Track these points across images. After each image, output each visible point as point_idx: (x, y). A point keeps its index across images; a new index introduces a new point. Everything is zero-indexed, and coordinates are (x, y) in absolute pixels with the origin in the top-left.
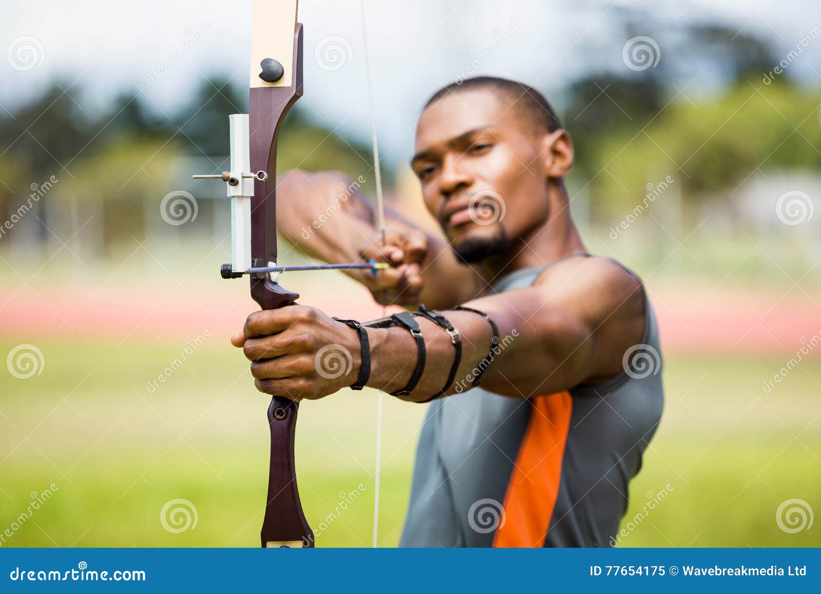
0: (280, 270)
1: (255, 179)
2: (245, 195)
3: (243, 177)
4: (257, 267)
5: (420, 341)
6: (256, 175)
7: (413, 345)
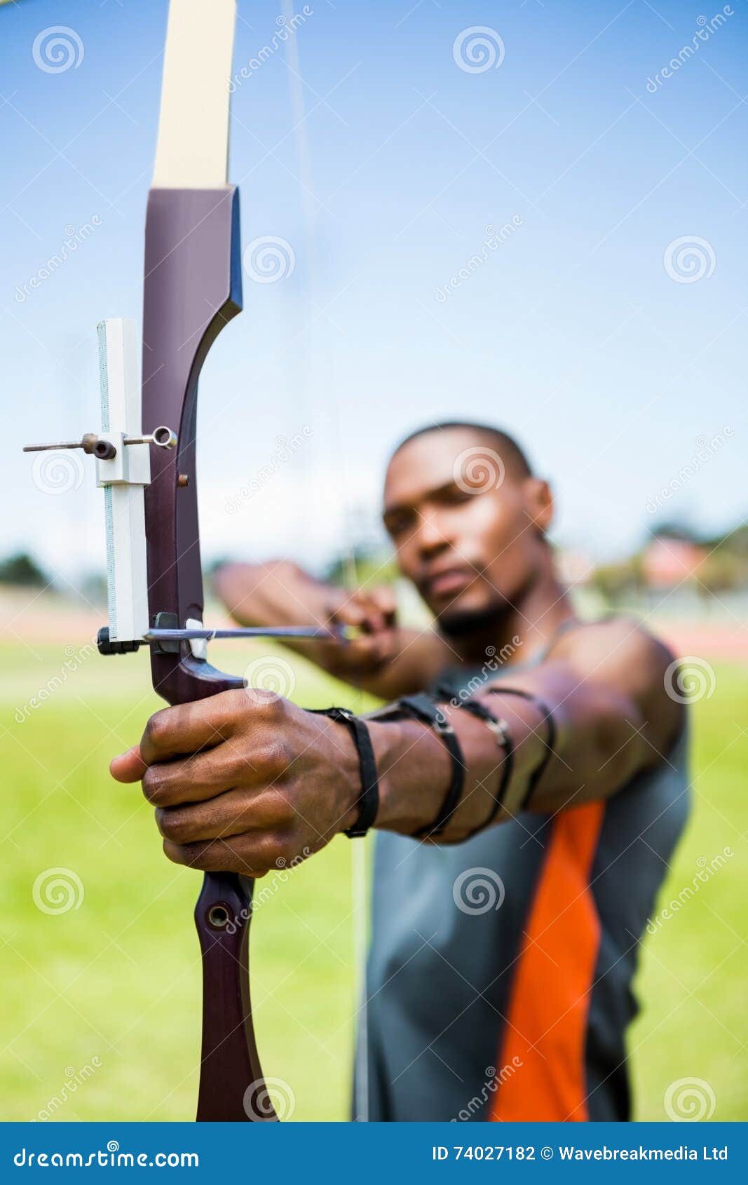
0: (207, 636)
1: (152, 444)
2: (132, 481)
3: (126, 443)
4: (161, 627)
5: (451, 741)
6: (152, 437)
7: (442, 751)
